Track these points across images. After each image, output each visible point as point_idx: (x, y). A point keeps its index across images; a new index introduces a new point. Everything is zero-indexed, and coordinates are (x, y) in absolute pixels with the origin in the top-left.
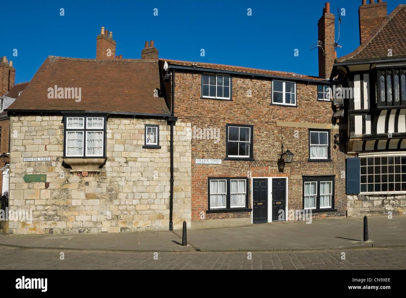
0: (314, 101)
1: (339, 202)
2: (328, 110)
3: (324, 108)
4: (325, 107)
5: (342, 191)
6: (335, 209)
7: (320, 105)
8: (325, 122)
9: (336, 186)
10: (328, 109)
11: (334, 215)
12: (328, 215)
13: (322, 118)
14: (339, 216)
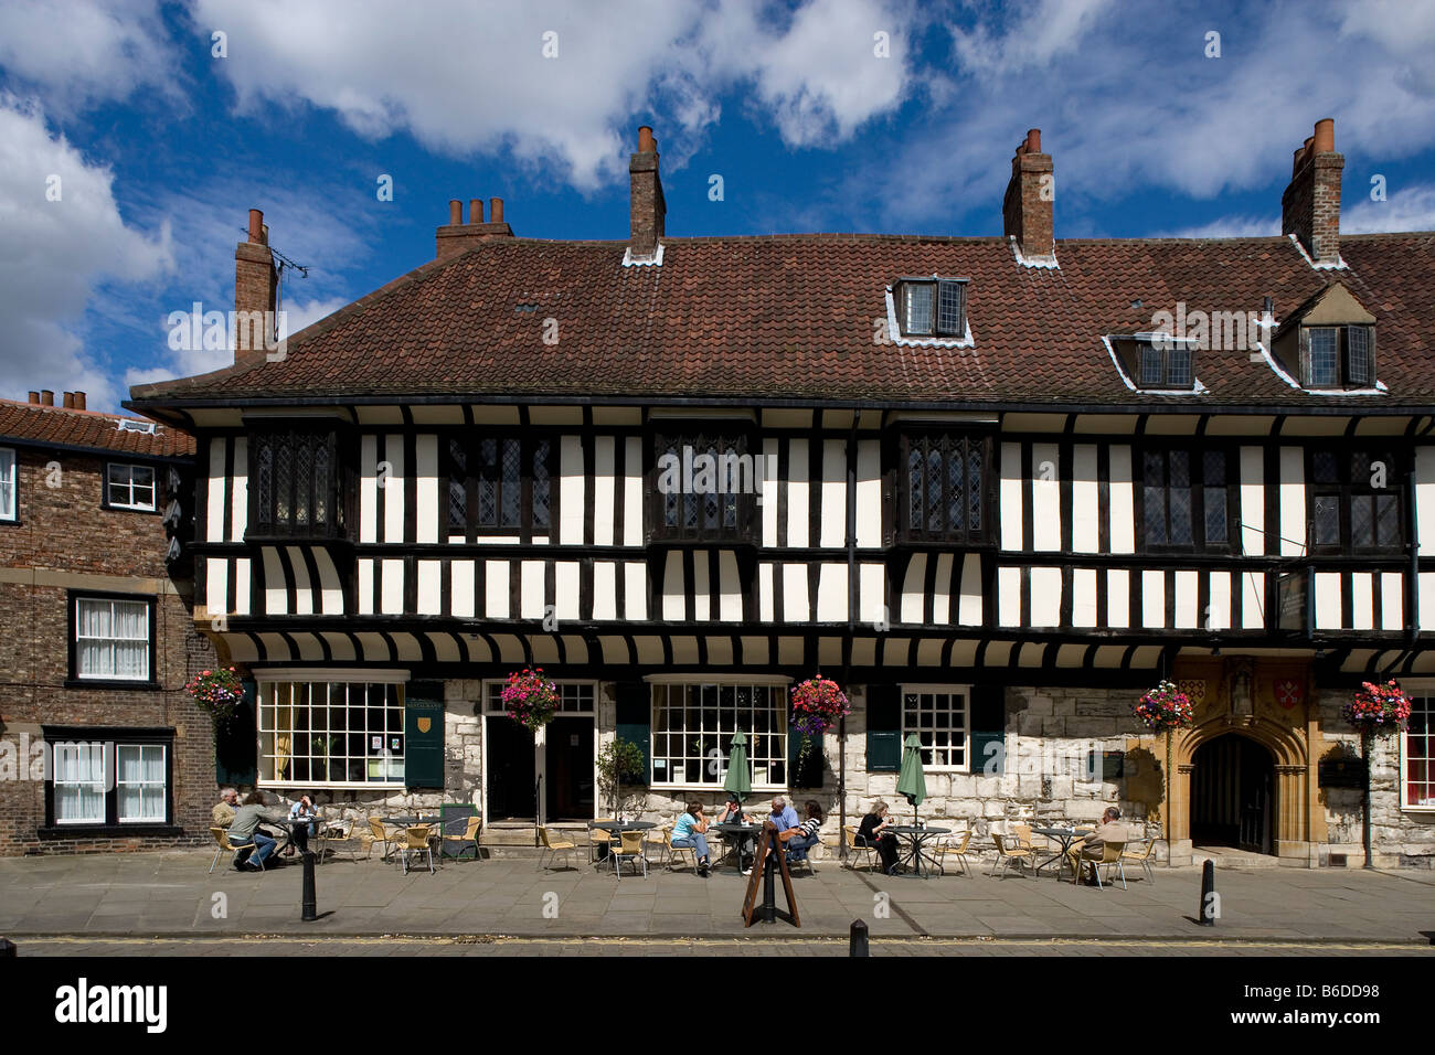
0: (89, 507)
1: (191, 807)
2: (146, 539)
3: (128, 532)
4: (134, 528)
5: (203, 774)
6: (175, 825)
7: (114, 521)
8: (133, 572)
9: (179, 761)
10: (144, 534)
11: (170, 844)
12: (147, 841)
13: (117, 559)
14: (193, 846)
